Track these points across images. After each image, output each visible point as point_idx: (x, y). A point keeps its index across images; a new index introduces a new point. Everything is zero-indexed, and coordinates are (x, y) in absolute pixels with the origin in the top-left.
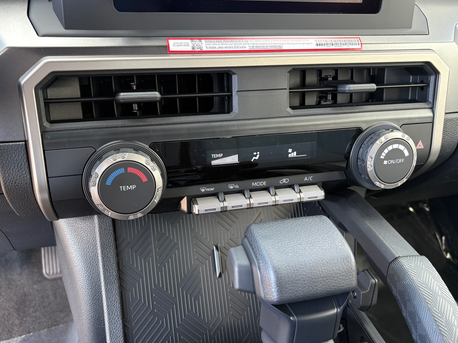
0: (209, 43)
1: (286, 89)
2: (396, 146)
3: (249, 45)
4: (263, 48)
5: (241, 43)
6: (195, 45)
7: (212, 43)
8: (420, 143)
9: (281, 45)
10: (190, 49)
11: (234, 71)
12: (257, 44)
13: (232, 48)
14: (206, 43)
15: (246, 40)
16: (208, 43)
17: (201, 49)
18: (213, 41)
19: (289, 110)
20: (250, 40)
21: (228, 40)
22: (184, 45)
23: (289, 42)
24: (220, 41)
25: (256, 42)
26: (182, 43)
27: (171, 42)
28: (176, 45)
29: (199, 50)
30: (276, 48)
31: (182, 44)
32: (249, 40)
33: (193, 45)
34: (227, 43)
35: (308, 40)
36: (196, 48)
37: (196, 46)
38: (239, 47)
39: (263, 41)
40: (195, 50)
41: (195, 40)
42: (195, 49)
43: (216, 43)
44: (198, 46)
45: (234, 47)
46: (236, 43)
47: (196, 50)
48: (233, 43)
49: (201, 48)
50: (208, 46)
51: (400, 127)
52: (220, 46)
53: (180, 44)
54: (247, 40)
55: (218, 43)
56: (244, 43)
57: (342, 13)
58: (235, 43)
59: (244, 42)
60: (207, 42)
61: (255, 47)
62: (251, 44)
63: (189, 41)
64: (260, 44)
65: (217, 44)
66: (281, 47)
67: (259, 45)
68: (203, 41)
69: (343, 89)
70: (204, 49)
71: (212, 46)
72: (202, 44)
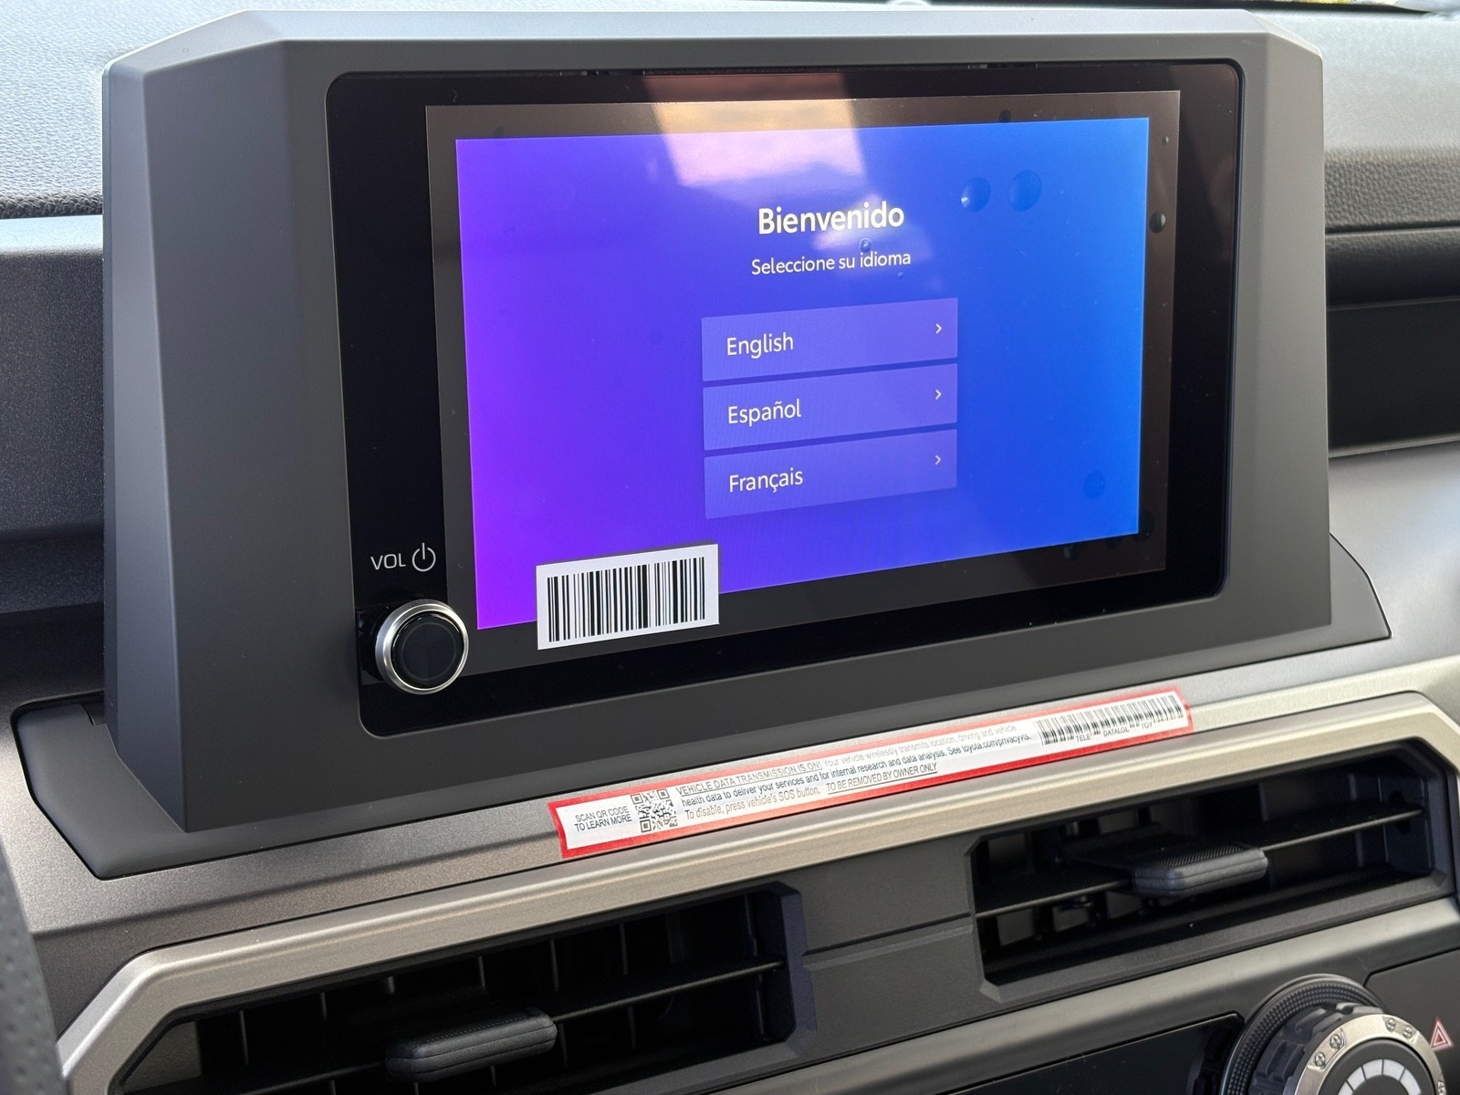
0: (693, 797)
1: (967, 915)
2: (1373, 1069)
3: (828, 781)
4: (873, 783)
5: (798, 776)
6: (650, 811)
7: (704, 795)
8: (1439, 1030)
9: (932, 761)
10: (632, 830)
11: (791, 885)
12: (853, 771)
13: (772, 800)
14: (685, 799)
15: (811, 762)
16: (689, 798)
17: (671, 825)
18: (706, 787)
19: (988, 989)
20: (824, 759)
21: (754, 773)
22: (615, 821)
23: (954, 746)
24: (729, 780)
25: (848, 766)
26: (603, 813)
27: (568, 815)
28: (584, 823)
29: (666, 828)
30: (917, 774)
31: (605, 817)
32: (821, 760)
33: (642, 815)
34: (752, 786)
35: (1014, 728)
36: (656, 821)
37: (654, 815)
38: (795, 792)
39: (868, 756)
40: (652, 832)
41: (645, 793)
42: (653, 825)
43: (717, 792)
44: (661, 813)
45: (778, 797)
46: (782, 780)
47: (657, 830)
48: (774, 782)
49: (672, 821)
50: (693, 808)
51: (1364, 986)
52: (734, 800)
53: (597, 819)
54: (814, 761)
55: (726, 790)
56: (808, 775)
57: (1106, 613)
58: (778, 781)
59: (808, 770)
60: (687, 795)
61: (847, 785)
62: (833, 776)
63: (625, 801)
64: (862, 768)
65: (723, 796)
66: (932, 767)
67: (859, 774)
68: (672, 791)
69: (1156, 884)
70: (683, 821)
71: (705, 806)
72: (671, 804)
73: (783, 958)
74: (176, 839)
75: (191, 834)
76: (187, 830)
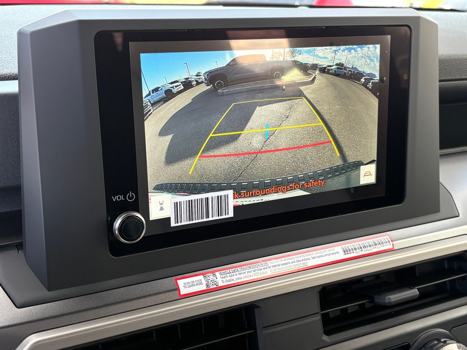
0: (224, 275)
1: (318, 313)
3: (270, 269)
4: (286, 269)
5: (260, 268)
6: (210, 281)
7: (228, 275)
9: (306, 261)
10: (203, 287)
11: (258, 305)
12: (279, 266)
13: (251, 276)
14: (222, 276)
15: (265, 262)
16: (223, 276)
17: (217, 285)
18: (229, 272)
19: (325, 338)
20: (269, 261)
21: (245, 267)
22: (197, 285)
23: (313, 256)
24: (237, 269)
25: (278, 264)
26: (193, 282)
27: (181, 283)
28: (187, 285)
29: (215, 286)
30: (301, 266)
31: (194, 283)
32: (268, 262)
33: (206, 282)
34: (245, 271)
35: (334, 249)
36: (211, 284)
38: (259, 273)
39: (284, 260)
40: (210, 288)
41: (208, 275)
42: (210, 286)
43: (232, 274)
44: (213, 282)
45: (253, 275)
46: (255, 269)
47: (212, 287)
48: (252, 270)
49: (217, 284)
50: (224, 280)
52: (238, 276)
53: (191, 284)
54: (266, 262)
55: (236, 273)
56: (264, 267)
57: (365, 210)
58: (254, 269)
59: (264, 265)
60: (222, 275)
61: (277, 270)
62: (272, 267)
63: (201, 277)
64: (282, 264)
65: (234, 275)
66: (306, 264)
67: (281, 267)
68: (217, 274)
69: (382, 301)
70: (221, 284)
71: (228, 278)
72: (217, 278)
73: (255, 329)
74: (45, 293)
75: (50, 292)
76: (49, 290)
